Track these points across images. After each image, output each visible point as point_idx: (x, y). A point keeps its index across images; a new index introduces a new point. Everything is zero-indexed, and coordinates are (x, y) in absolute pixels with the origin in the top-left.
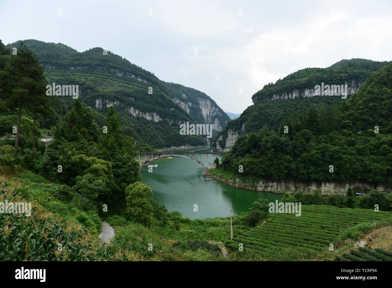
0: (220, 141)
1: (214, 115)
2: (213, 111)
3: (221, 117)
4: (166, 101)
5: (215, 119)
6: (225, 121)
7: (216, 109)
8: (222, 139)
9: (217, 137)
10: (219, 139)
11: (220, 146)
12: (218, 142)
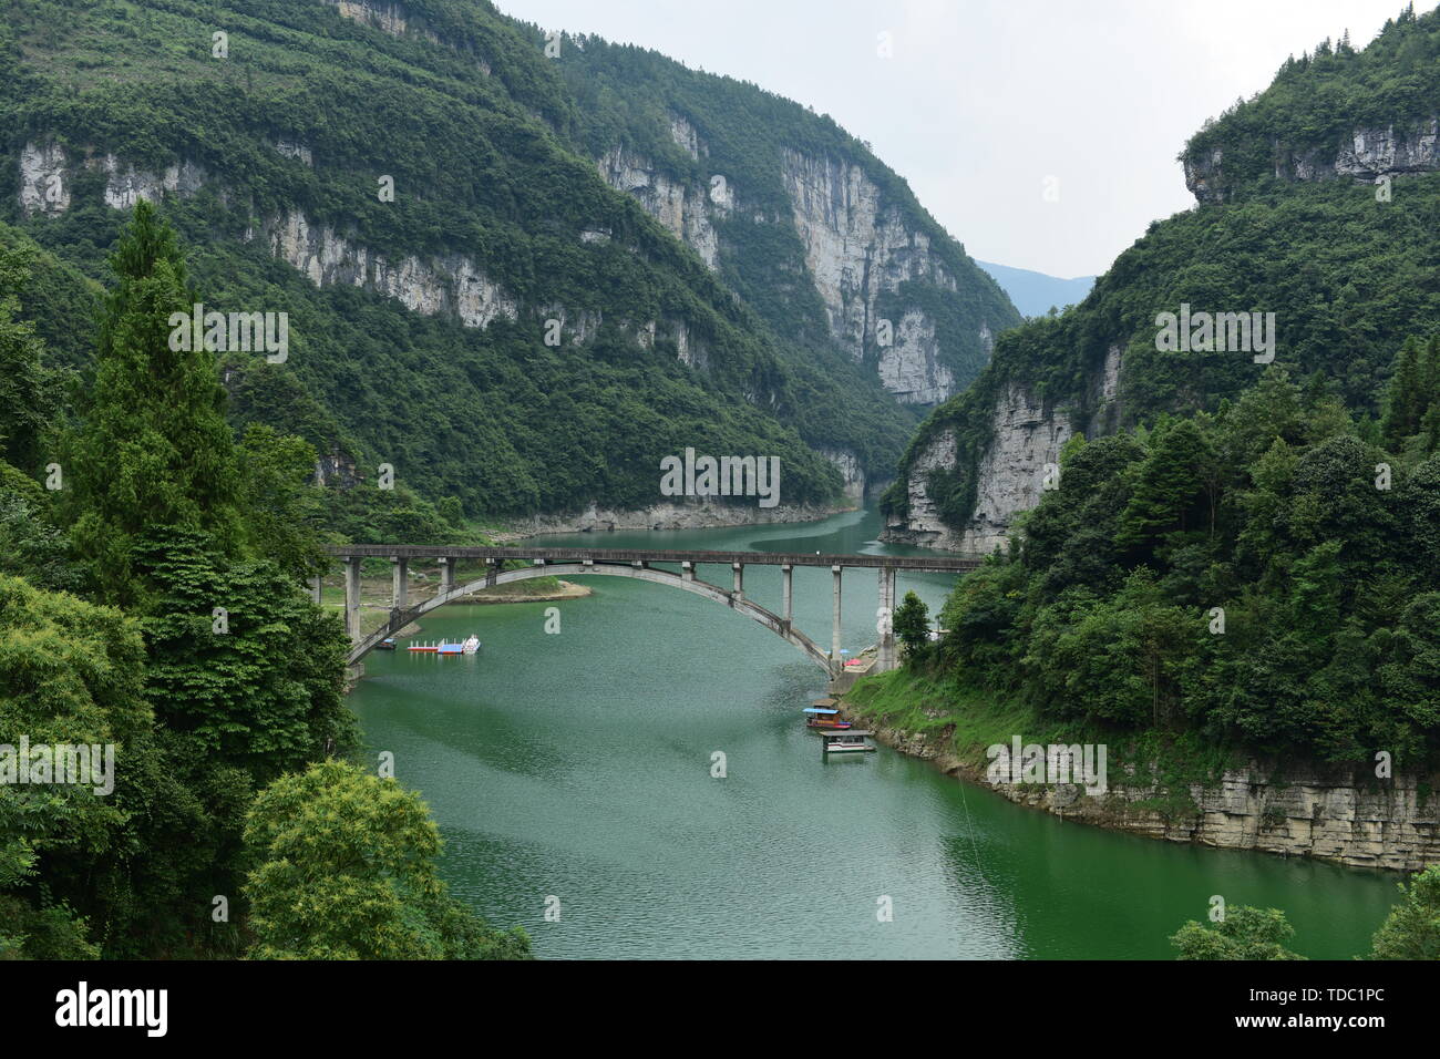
0: (936, 476)
1: (895, 281)
2: (891, 251)
3: (947, 295)
4: (547, 174)
5: (903, 314)
6: (976, 328)
7: (911, 237)
8: (953, 461)
9: (917, 444)
10: (929, 464)
11: (932, 507)
12: (919, 478)
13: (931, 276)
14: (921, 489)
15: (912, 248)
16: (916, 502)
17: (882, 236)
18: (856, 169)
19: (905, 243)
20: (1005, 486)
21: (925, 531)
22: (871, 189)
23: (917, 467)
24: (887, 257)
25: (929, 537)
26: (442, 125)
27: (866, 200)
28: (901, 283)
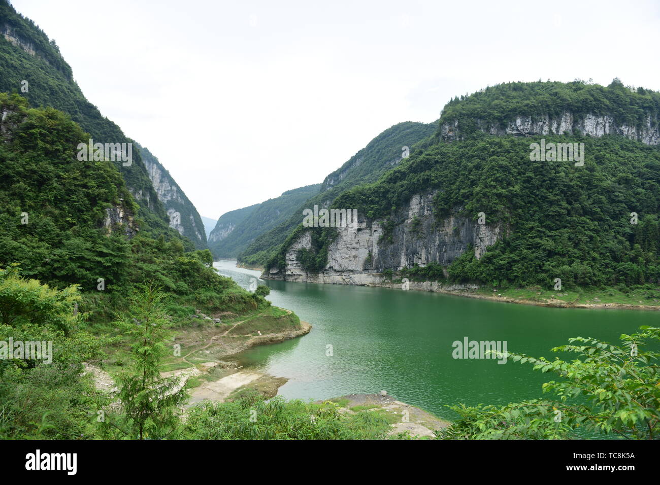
1: (166, 200)
2: (165, 191)
3: (182, 204)
4: (100, 124)
5: (168, 209)
6: (189, 215)
7: (171, 187)
8: (310, 245)
9: (292, 238)
10: (298, 246)
11: (299, 265)
12: (292, 253)
13: (177, 199)
14: (293, 257)
15: (171, 190)
16: (290, 263)
17: (162, 186)
18: (155, 165)
19: (169, 188)
20: (344, 255)
21: (294, 275)
22: (159, 171)
23: (292, 248)
24: (163, 192)
25: (296, 277)
26: (56, 92)
27: (158, 175)
28: (168, 200)
